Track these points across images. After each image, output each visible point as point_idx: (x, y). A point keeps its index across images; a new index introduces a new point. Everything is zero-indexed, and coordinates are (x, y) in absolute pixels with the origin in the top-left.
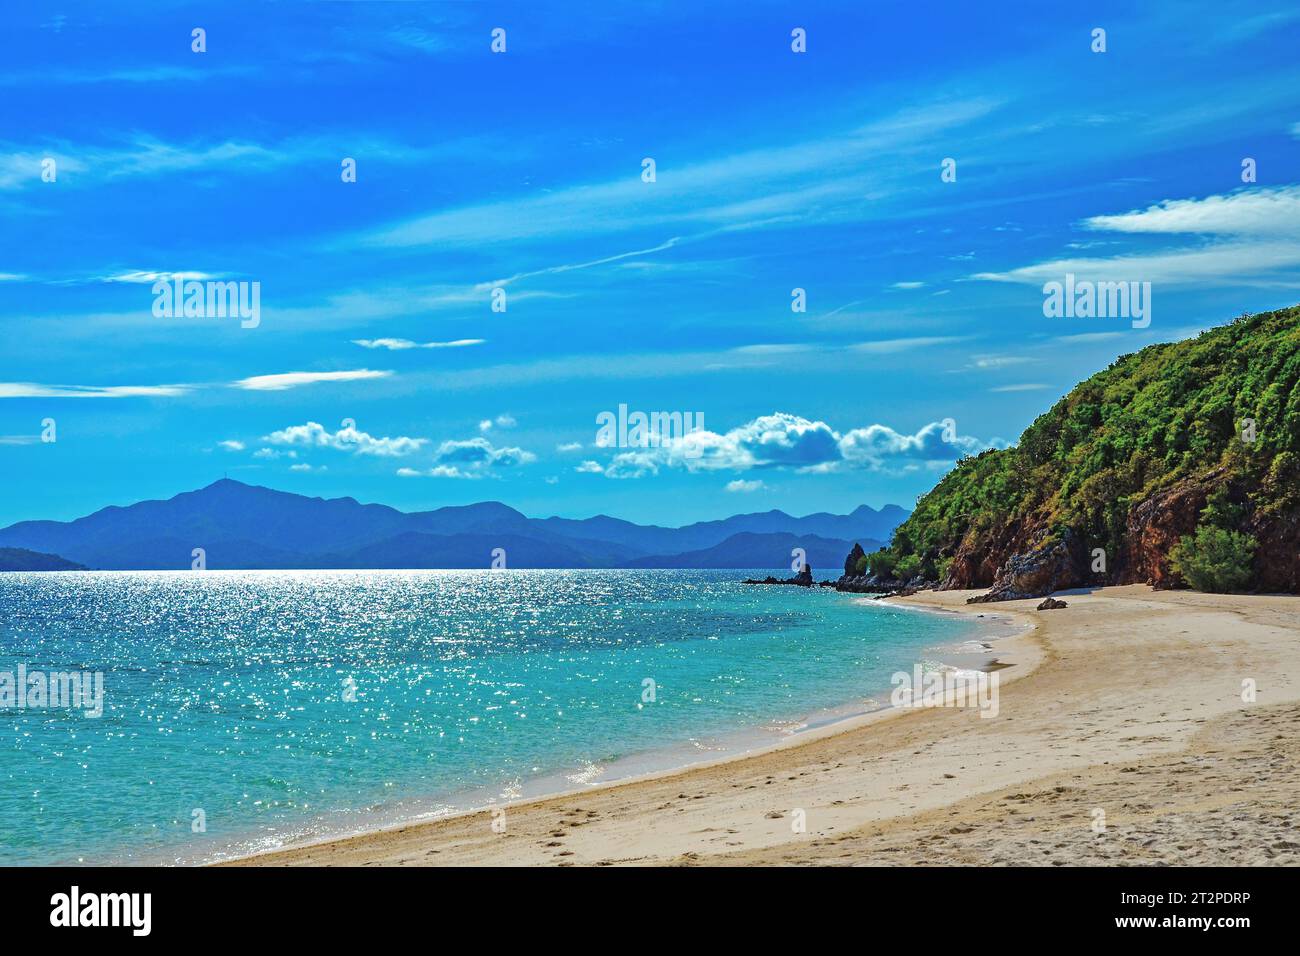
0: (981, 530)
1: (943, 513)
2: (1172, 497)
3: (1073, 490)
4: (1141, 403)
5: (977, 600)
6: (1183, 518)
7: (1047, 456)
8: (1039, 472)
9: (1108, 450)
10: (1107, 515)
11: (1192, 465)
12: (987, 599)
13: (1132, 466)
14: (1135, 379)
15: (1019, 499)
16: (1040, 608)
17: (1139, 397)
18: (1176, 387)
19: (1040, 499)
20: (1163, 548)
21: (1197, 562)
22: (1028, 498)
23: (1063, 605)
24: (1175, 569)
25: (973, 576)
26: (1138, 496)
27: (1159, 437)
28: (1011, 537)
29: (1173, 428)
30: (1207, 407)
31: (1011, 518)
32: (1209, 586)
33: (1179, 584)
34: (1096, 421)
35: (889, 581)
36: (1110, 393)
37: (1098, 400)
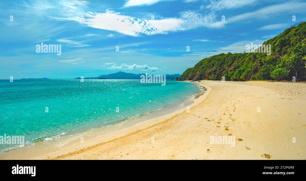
0: (191, 75)
1: (186, 74)
2: (209, 72)
3: (200, 71)
4: (206, 63)
5: (191, 81)
6: (210, 74)
7: (197, 68)
8: (196, 69)
9: (203, 67)
10: (203, 73)
11: (211, 69)
12: (192, 81)
13: (205, 69)
14: (205, 61)
15: (194, 72)
16: (198, 82)
17: (205, 62)
18: (209, 61)
19: (196, 72)
20: (208, 76)
21: (212, 78)
22: (195, 72)
23: (200, 82)
24: (209, 78)
25: (190, 79)
26: (206, 71)
27: (208, 66)
28: (194, 76)
29: (209, 65)
30: (212, 63)
31: (194, 74)
32: (213, 80)
33: (210, 80)
34: (202, 65)
35: (181, 80)
36: (203, 62)
37: (202, 63)
